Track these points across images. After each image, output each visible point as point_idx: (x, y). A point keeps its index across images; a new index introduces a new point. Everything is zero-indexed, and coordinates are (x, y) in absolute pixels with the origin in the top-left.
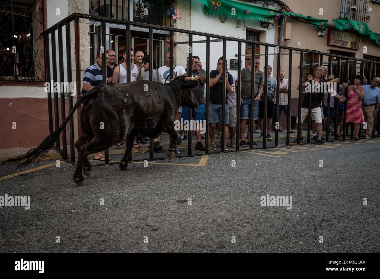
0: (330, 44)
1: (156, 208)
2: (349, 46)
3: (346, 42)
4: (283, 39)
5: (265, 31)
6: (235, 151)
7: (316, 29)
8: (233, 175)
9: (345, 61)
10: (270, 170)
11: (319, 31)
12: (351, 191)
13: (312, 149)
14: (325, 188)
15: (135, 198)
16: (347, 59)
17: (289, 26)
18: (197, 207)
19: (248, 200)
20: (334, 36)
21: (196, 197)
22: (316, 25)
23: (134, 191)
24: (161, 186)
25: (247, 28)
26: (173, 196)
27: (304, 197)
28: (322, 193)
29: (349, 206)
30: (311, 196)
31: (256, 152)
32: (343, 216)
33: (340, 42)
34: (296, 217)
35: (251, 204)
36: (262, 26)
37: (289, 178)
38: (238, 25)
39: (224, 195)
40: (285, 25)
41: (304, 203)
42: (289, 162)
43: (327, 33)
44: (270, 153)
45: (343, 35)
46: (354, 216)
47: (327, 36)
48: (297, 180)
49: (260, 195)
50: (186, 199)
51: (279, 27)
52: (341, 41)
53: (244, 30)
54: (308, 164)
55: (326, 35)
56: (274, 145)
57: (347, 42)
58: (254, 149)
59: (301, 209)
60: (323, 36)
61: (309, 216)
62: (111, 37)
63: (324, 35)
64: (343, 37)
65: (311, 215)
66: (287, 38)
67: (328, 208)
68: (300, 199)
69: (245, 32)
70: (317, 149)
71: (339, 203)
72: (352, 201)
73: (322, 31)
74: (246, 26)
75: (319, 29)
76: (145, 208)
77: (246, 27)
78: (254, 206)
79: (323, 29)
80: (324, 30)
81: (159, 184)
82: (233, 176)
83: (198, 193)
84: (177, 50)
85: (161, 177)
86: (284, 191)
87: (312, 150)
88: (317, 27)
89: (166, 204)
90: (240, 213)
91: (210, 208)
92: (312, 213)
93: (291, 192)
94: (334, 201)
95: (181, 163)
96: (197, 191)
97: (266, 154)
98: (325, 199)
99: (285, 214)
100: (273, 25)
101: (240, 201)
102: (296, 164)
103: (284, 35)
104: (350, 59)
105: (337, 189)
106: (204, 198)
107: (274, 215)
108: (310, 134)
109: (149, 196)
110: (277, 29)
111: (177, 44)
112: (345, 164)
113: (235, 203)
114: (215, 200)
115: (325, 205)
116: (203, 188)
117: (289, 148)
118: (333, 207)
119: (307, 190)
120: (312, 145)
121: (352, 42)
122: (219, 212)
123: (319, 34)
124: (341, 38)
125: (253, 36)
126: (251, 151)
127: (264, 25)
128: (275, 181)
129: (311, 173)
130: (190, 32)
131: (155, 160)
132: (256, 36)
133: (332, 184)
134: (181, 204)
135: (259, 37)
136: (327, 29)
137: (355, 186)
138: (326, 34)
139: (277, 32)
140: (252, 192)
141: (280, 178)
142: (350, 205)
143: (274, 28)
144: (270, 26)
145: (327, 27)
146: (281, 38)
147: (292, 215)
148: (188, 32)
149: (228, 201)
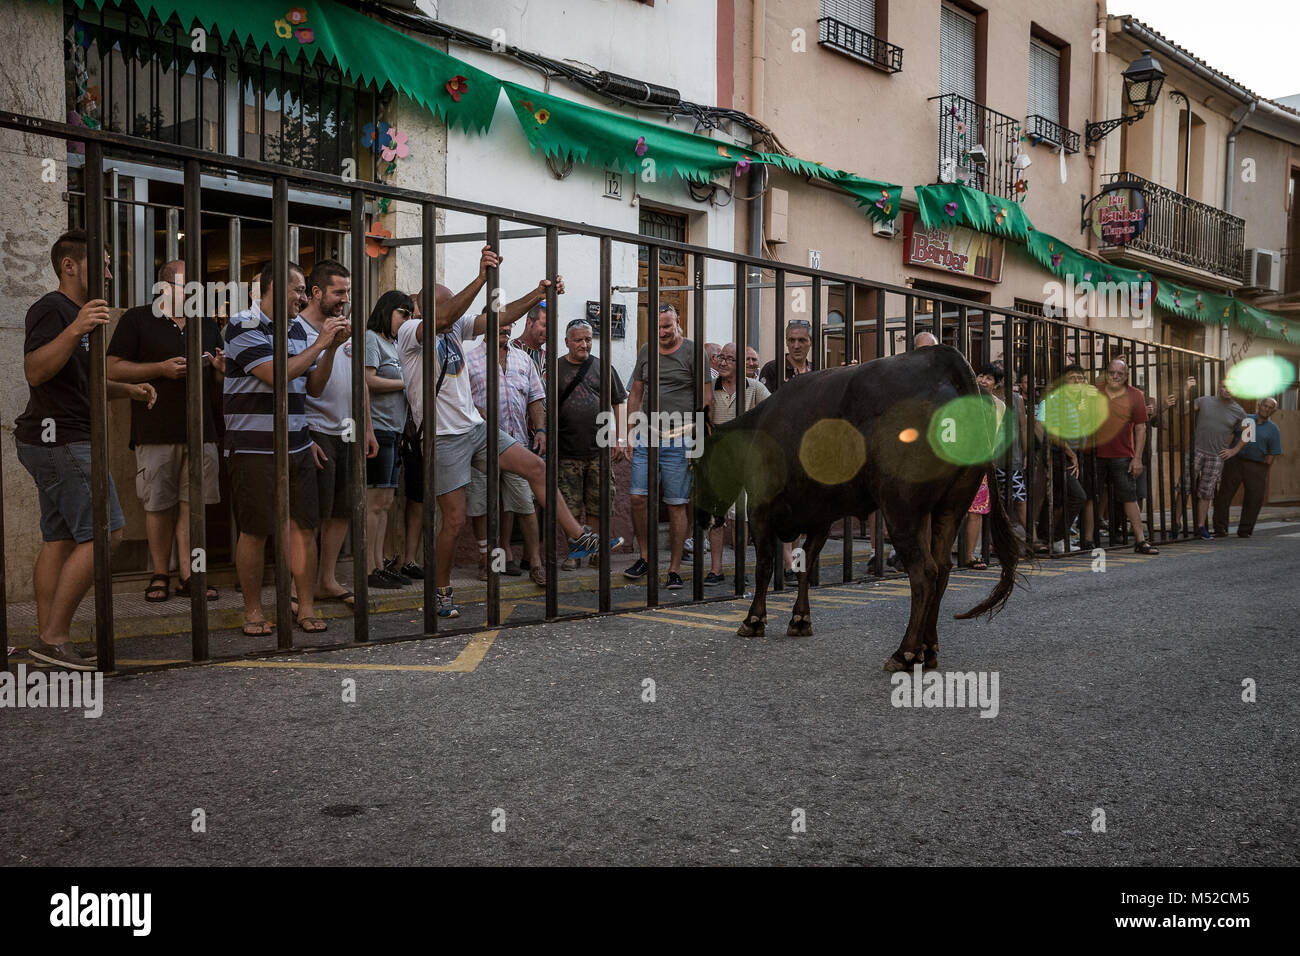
0: (913, 260)
1: (228, 845)
2: (970, 270)
3: (961, 256)
4: (762, 241)
5: (703, 214)
6: (596, 615)
7: (869, 213)
8: (567, 700)
9: (956, 314)
10: (703, 678)
11: (878, 220)
12: (965, 742)
13: (856, 603)
14: (878, 738)
15: (163, 805)
16: (961, 308)
17: (780, 199)
18: (397, 831)
19: (598, 794)
20: (923, 237)
21: (402, 792)
22: (866, 201)
23: (170, 778)
24: (281, 754)
25: (641, 200)
26: (316, 792)
27: (800, 772)
28: (866, 754)
29: (952, 800)
30: (826, 767)
31: (666, 615)
32: (927, 841)
33: (941, 257)
34: (759, 853)
35: (602, 810)
36: (692, 196)
37: (763, 703)
38: (613, 191)
39: (512, 780)
40: (767, 195)
41: (798, 796)
42: (772, 649)
43: (901, 228)
44: (715, 617)
45: (951, 236)
46: (964, 838)
47: (901, 236)
48: (789, 713)
49: (644, 771)
50: (361, 800)
51: (749, 202)
52: (945, 252)
53: (632, 206)
54: (837, 651)
55: (899, 231)
56: (734, 591)
57: (965, 259)
58: (662, 607)
59: (782, 819)
60: (889, 234)
61: (806, 848)
62: (151, 212)
63: (891, 231)
64: (950, 242)
65: (813, 843)
66: (774, 237)
67: (878, 809)
68: (785, 782)
69: (636, 212)
70: (873, 600)
71: (920, 789)
72: (965, 781)
73: (885, 218)
74: (638, 192)
75: (876, 213)
76: (184, 845)
77: (639, 196)
78: (612, 819)
79: (888, 213)
80: (892, 216)
81: (280, 746)
82: (565, 703)
83: (418, 772)
84: (398, 264)
85: (296, 716)
86: (734, 753)
87: (855, 605)
88: (869, 206)
89: (274, 827)
90: (552, 849)
91: (442, 835)
92: (819, 834)
93: (759, 756)
94: (902, 785)
95: (393, 662)
96: (414, 768)
97: (700, 621)
98: (874, 777)
99: (719, 843)
100: (728, 192)
101: (565, 799)
102: (794, 653)
103: (764, 228)
104: (970, 308)
105: (918, 738)
106: (431, 794)
107: (679, 851)
108: (851, 552)
109: (222, 796)
110: (743, 205)
111: (399, 245)
112: (957, 648)
113: (543, 808)
114: (472, 801)
115: (868, 799)
116: (441, 754)
117: (782, 600)
118: (897, 808)
119: (814, 748)
120: (860, 586)
121: (978, 257)
122: (475, 847)
123: (878, 228)
124: (946, 245)
125: (663, 228)
126: (650, 614)
127: (699, 193)
128: (709, 719)
129: (839, 684)
130: (427, 199)
131: (299, 652)
132: (673, 226)
133: (903, 719)
134: (335, 821)
135: (684, 229)
136: (900, 215)
137: (979, 726)
138: (899, 228)
139: (743, 216)
140: (618, 764)
141: (729, 706)
142: (954, 796)
143: (732, 205)
144: (720, 197)
145: (901, 209)
146: (754, 235)
147: (745, 846)
148: (421, 198)
149: (519, 800)
